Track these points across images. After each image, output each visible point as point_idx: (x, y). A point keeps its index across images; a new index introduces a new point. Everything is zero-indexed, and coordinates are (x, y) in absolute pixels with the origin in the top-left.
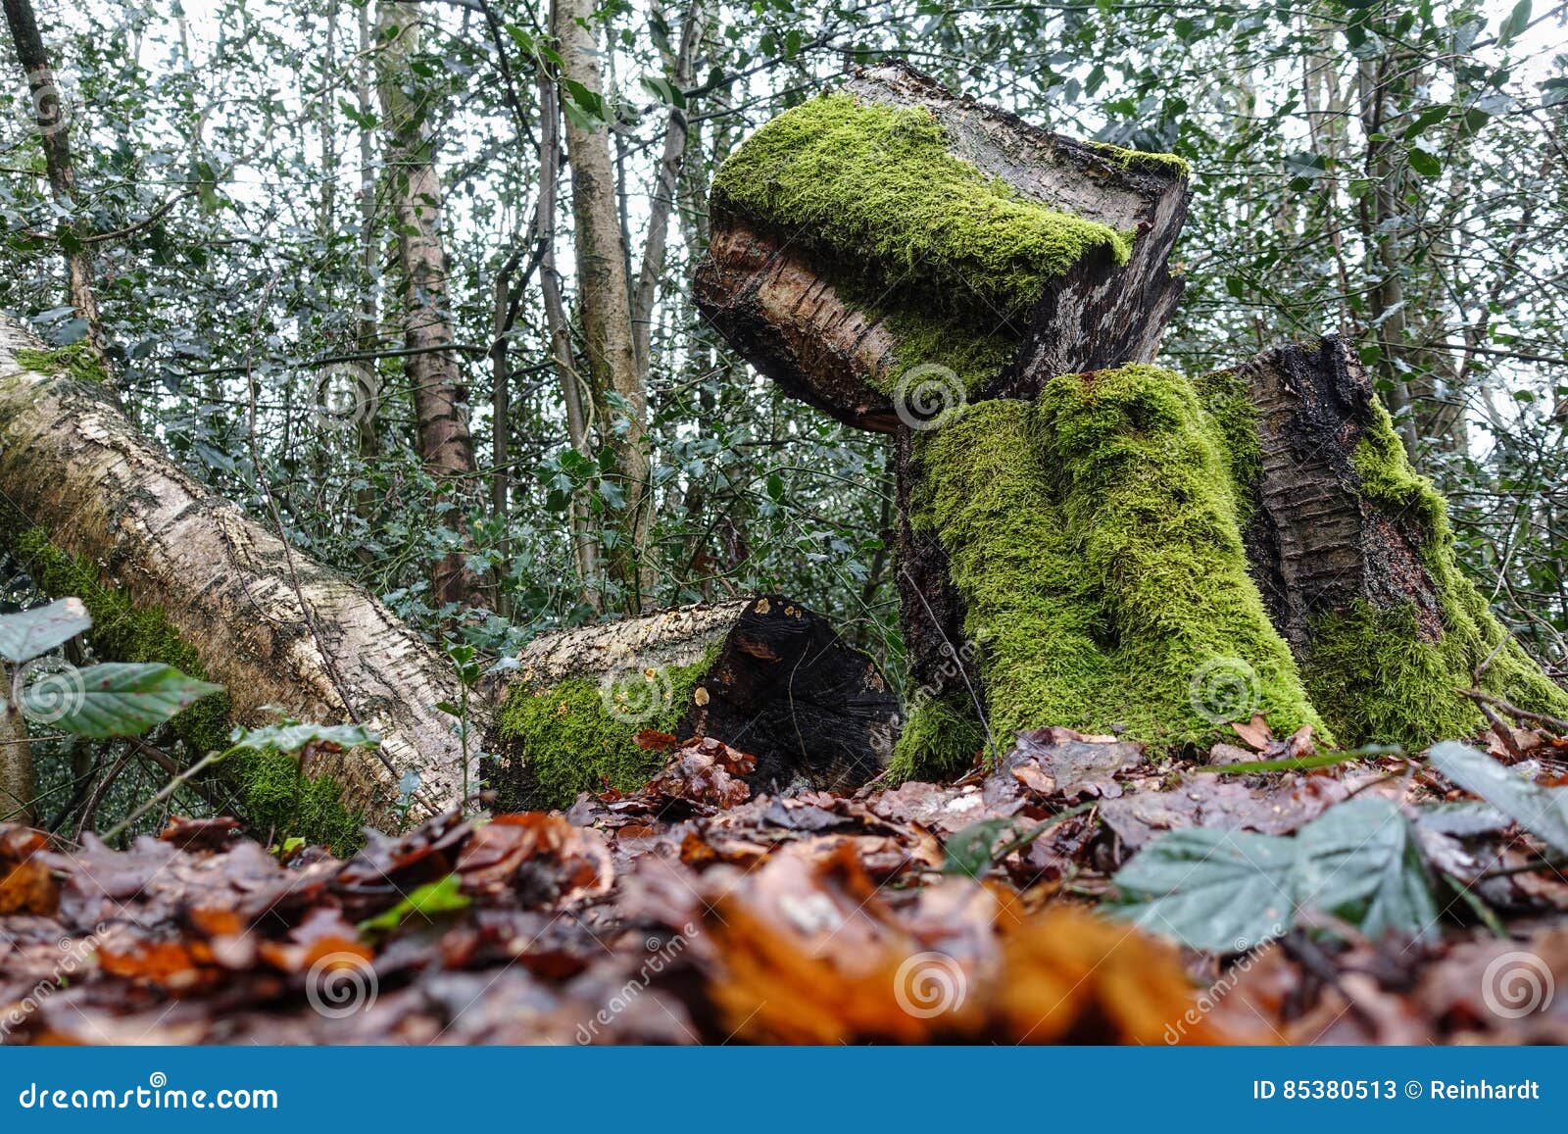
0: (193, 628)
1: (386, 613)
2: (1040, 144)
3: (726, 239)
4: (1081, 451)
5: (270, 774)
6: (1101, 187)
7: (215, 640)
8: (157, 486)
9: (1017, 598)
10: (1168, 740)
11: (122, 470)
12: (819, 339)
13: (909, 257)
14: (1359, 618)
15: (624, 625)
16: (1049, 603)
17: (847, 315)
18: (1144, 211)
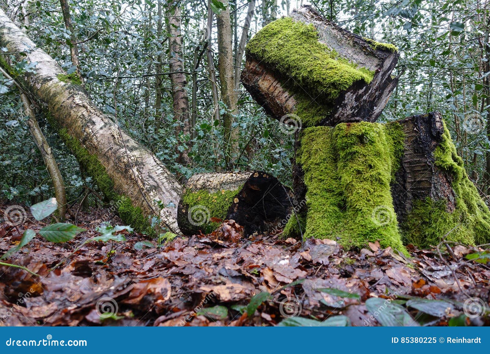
0: (104, 161)
1: (156, 159)
2: (349, 39)
3: (250, 64)
4: (343, 149)
5: (124, 205)
6: (367, 55)
7: (110, 166)
8: (95, 119)
9: (319, 191)
10: (351, 244)
11: (85, 113)
12: (275, 99)
13: (301, 79)
14: (428, 203)
15: (218, 175)
16: (328, 195)
17: (283, 92)
18: (379, 65)
